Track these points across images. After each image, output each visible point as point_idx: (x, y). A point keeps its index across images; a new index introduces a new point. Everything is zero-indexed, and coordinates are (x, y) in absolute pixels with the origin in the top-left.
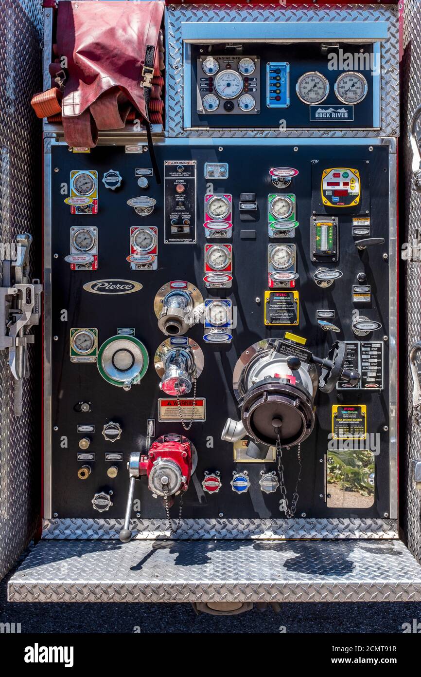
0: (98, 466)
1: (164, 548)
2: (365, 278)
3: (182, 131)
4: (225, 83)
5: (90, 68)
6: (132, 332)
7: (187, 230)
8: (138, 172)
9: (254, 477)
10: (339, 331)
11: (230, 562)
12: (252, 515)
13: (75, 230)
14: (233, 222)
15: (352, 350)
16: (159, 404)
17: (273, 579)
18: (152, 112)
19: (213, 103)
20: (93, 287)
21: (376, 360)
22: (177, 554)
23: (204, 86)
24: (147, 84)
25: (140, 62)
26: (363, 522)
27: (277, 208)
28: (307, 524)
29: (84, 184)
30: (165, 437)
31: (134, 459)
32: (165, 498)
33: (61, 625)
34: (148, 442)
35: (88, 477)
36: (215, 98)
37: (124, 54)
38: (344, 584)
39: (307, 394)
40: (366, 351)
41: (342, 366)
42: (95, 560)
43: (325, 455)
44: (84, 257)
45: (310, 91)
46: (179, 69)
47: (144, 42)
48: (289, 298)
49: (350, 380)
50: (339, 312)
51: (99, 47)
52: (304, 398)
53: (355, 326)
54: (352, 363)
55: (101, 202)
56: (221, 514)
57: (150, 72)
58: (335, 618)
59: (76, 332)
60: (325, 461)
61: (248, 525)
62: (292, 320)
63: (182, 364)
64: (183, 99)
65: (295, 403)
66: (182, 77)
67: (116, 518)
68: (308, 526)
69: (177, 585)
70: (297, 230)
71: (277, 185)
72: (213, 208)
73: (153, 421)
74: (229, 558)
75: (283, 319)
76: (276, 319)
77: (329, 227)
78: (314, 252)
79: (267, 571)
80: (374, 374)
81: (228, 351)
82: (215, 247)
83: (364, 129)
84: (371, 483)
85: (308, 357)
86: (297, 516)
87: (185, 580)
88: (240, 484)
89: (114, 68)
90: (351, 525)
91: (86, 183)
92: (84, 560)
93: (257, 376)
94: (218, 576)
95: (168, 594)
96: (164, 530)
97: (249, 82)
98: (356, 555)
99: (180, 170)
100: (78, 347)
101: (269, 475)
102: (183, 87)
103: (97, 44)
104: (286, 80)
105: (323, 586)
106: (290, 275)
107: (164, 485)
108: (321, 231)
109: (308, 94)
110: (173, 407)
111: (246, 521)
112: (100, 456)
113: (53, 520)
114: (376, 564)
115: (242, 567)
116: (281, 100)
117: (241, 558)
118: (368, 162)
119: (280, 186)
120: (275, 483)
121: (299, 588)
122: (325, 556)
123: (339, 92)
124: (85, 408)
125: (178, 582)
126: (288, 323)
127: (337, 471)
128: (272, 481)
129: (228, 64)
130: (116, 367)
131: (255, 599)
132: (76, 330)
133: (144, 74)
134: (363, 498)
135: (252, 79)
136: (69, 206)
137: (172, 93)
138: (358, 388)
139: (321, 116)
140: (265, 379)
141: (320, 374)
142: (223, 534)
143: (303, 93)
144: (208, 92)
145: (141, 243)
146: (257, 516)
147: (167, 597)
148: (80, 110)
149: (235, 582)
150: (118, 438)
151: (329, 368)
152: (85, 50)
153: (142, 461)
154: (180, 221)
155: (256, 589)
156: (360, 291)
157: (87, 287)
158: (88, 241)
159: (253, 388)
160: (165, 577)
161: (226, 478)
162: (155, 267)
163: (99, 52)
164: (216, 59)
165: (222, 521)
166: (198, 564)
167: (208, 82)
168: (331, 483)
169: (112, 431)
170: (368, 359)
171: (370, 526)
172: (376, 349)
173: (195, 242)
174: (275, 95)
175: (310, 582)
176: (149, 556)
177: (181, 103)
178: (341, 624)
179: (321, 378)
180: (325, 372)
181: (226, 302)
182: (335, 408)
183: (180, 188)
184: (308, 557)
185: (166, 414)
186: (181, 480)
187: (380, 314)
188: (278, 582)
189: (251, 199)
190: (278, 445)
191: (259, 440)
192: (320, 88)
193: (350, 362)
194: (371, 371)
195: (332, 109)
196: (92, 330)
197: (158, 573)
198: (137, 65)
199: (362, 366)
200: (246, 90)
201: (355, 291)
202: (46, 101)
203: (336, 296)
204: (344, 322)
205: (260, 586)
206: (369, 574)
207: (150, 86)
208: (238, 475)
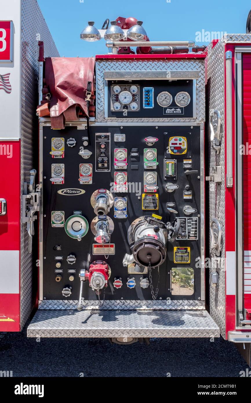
0: (65, 275)
1: (96, 313)
2: (189, 188)
3: (104, 119)
4: (124, 97)
5: (63, 94)
6: (80, 213)
7: (106, 165)
8: (83, 138)
9: (138, 281)
10: (177, 213)
11: (127, 320)
12: (136, 299)
13: (54, 166)
14: (127, 162)
15: (183, 221)
16: (93, 246)
17: (147, 327)
18: (90, 111)
19: (118, 106)
20: (62, 192)
21: (194, 226)
22: (102, 317)
23: (114, 98)
24: (88, 99)
25: (85, 90)
26: (188, 302)
27: (148, 155)
28: (162, 303)
29: (58, 144)
30: (96, 262)
31: (82, 272)
32: (98, 290)
33: (41, 353)
34: (88, 265)
35: (61, 280)
36: (119, 104)
37: (78, 86)
38: (179, 329)
39: (162, 244)
40: (190, 222)
41: (178, 230)
42: (65, 319)
43: (171, 270)
44: (59, 179)
45: (163, 100)
46: (102, 90)
47: (87, 80)
48: (154, 197)
49: (182, 236)
50: (177, 203)
51: (66, 83)
52: (161, 245)
53: (184, 211)
54: (183, 228)
55: (66, 152)
56: (122, 298)
57: (90, 94)
58: (176, 350)
59: (54, 213)
60: (171, 273)
61: (135, 303)
62: (155, 207)
63: (105, 228)
64: (104, 104)
65: (157, 248)
66: (104, 94)
67: (73, 300)
68: (163, 304)
69: (104, 330)
70: (158, 166)
71: (148, 144)
72: (118, 155)
73: (90, 255)
74: (126, 318)
75: (151, 207)
76: (148, 207)
77: (172, 164)
78: (166, 176)
79: (144, 324)
80: (194, 233)
81: (125, 222)
82: (119, 173)
83: (189, 118)
84: (192, 283)
85: (163, 226)
86: (158, 299)
87: (107, 327)
88: (131, 284)
89: (73, 92)
90: (183, 303)
91: (59, 144)
92: (60, 319)
93: (139, 234)
94: (123, 326)
95: (100, 333)
96: (95, 305)
97: (135, 97)
98: (185, 317)
99: (103, 138)
100: (55, 220)
101: (145, 280)
102: (104, 99)
103: (66, 82)
104: (152, 96)
105: (170, 330)
106: (154, 187)
107: (97, 284)
108: (169, 166)
109: (162, 102)
110: (99, 248)
111: (134, 301)
112: (65, 271)
113: (44, 301)
114: (194, 321)
115: (133, 322)
116: (150, 104)
117: (132, 318)
118: (190, 134)
119: (150, 145)
120: (148, 284)
121: (159, 331)
122: (171, 317)
123: (177, 101)
124: (59, 248)
125: (104, 328)
126: (153, 209)
127: (177, 277)
128: (146, 282)
129: (125, 88)
130: (73, 230)
131: (139, 336)
132: (54, 212)
133: (87, 95)
134: (190, 291)
135: (136, 95)
136: (51, 155)
137: (99, 102)
138: (186, 239)
139: (169, 112)
140: (144, 236)
141: (168, 233)
142: (123, 307)
143: (160, 101)
144: (116, 101)
145: (84, 172)
146: (139, 299)
147: (99, 335)
148: (59, 113)
149: (130, 328)
150: (74, 262)
151: (172, 231)
152: (60, 85)
153: (86, 273)
154: (103, 162)
155: (140, 332)
156: (187, 193)
157: (60, 192)
158: (60, 171)
159: (138, 241)
160: (98, 326)
161: (125, 281)
162: (91, 183)
163: (66, 85)
164: (120, 86)
165: (122, 301)
166: (113, 321)
167: (116, 97)
168: (174, 283)
169: (71, 259)
170: (191, 225)
171: (192, 304)
172: (195, 221)
173: (110, 171)
174: (147, 102)
175: (164, 328)
176: (89, 317)
177: (103, 106)
178: (179, 353)
179: (169, 235)
180: (170, 232)
181: (124, 199)
182: (175, 248)
183: (103, 146)
184: (163, 318)
185: (96, 251)
186: (105, 282)
187: (196, 205)
188: (150, 328)
189: (136, 151)
190: (150, 266)
191: (141, 264)
192: (168, 99)
193: (182, 227)
194: (192, 231)
195: (173, 109)
196: (62, 212)
197: (95, 324)
198: (84, 91)
199: (188, 229)
200: (134, 100)
201: (184, 194)
202: (44, 110)
203: (176, 196)
204: (179, 208)
205: (142, 330)
206: (191, 325)
207: (89, 100)
208: (130, 280)
